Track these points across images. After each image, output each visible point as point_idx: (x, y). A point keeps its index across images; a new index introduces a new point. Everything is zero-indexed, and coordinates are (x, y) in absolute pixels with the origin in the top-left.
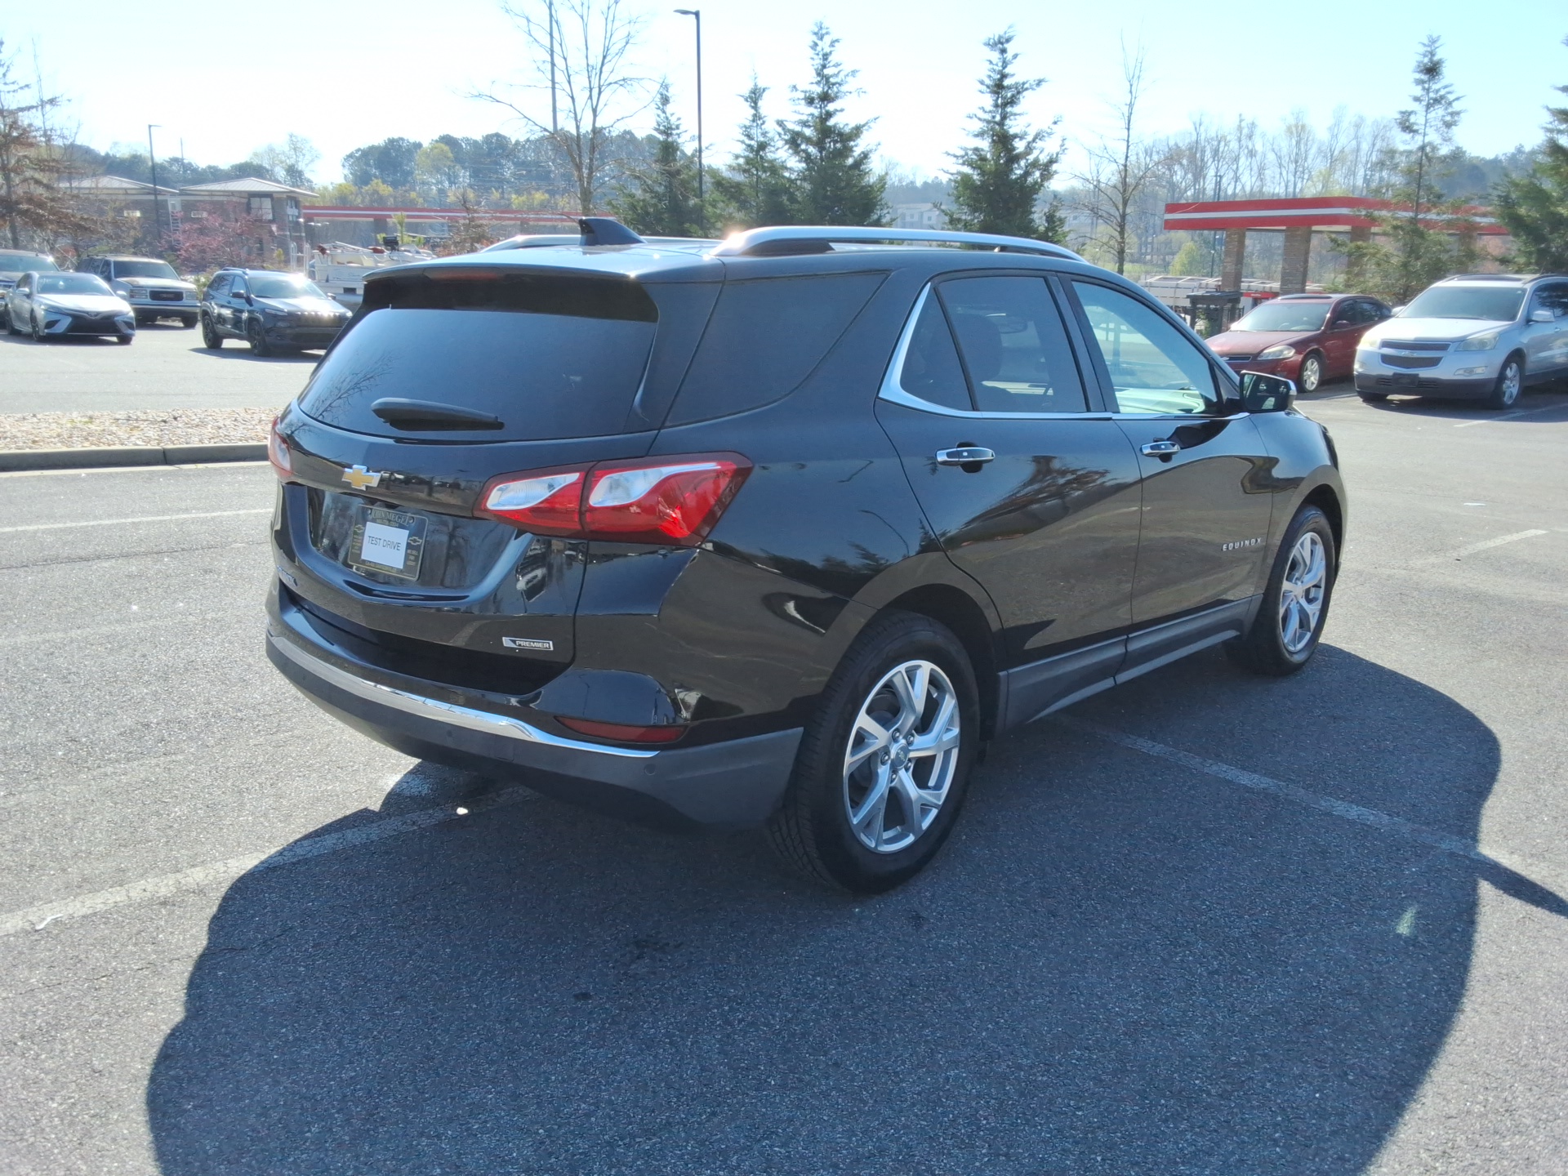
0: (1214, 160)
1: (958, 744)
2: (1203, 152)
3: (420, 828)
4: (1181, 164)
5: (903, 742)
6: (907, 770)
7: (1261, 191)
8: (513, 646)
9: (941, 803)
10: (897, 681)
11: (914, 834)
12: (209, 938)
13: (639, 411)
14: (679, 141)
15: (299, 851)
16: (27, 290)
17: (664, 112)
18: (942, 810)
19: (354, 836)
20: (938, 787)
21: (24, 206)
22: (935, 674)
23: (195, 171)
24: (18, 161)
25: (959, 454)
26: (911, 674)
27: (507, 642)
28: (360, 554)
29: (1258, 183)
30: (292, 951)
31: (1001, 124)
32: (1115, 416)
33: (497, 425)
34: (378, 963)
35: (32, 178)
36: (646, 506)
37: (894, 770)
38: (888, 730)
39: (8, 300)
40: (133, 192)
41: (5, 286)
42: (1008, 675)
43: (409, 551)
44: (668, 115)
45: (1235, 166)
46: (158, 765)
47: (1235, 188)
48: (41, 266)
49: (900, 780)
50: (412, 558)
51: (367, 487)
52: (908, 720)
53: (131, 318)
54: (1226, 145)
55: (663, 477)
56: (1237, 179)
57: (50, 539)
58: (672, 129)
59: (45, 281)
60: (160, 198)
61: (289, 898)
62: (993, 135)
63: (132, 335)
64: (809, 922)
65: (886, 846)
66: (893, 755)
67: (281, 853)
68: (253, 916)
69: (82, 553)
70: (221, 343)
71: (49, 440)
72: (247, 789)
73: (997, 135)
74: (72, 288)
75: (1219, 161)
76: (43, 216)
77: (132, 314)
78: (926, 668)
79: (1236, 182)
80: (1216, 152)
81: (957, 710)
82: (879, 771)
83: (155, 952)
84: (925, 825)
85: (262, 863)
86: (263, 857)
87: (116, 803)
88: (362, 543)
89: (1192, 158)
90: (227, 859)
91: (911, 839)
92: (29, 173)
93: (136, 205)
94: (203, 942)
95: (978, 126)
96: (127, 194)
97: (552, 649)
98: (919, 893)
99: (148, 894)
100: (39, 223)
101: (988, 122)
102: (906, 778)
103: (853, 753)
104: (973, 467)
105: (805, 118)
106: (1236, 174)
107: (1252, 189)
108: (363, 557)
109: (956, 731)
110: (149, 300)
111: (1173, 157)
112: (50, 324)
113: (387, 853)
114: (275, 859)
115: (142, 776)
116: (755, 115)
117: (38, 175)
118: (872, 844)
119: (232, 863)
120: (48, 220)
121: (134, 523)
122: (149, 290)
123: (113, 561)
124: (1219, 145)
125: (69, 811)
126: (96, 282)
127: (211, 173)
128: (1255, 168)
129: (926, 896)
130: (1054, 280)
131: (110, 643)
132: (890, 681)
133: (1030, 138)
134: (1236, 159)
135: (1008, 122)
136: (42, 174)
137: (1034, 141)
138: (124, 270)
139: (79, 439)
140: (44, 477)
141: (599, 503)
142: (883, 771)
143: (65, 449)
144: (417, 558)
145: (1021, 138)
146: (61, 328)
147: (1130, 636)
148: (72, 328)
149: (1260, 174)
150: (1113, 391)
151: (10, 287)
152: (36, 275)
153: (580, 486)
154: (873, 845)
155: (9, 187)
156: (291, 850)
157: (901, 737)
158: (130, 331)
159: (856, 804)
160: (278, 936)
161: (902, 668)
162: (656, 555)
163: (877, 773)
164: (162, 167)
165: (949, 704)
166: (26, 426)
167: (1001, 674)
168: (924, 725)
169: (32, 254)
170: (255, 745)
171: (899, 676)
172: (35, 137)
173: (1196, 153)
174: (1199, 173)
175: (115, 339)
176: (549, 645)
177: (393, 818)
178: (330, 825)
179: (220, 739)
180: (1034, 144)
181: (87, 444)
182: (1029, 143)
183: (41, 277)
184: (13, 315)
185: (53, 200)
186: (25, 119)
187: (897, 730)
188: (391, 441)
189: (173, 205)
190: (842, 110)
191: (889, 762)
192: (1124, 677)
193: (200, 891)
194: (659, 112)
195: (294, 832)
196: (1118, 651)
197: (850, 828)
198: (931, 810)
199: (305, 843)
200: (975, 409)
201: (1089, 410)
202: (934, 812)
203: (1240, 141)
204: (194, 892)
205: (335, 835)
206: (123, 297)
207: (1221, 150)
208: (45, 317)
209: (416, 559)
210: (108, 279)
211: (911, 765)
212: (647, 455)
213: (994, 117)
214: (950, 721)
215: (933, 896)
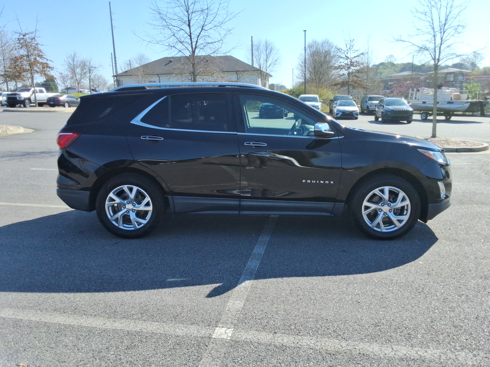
1: (152, 210)
5: (130, 204)
6: (133, 212)
9: (145, 223)
10: (124, 189)
32: (239, 134)
38: (124, 200)
42: (172, 197)
63: (357, 117)
65: (123, 227)
70: (378, 119)
81: (151, 202)
91: (133, 229)
102: (131, 214)
103: (109, 202)
109: (151, 207)
142: (124, 210)
146: (339, 115)
147: (241, 199)
148: (342, 115)
154: (117, 225)
155: (349, 78)
161: (125, 186)
165: (147, 200)
192: (244, 213)
197: (108, 219)
202: (143, 225)
208: (336, 112)
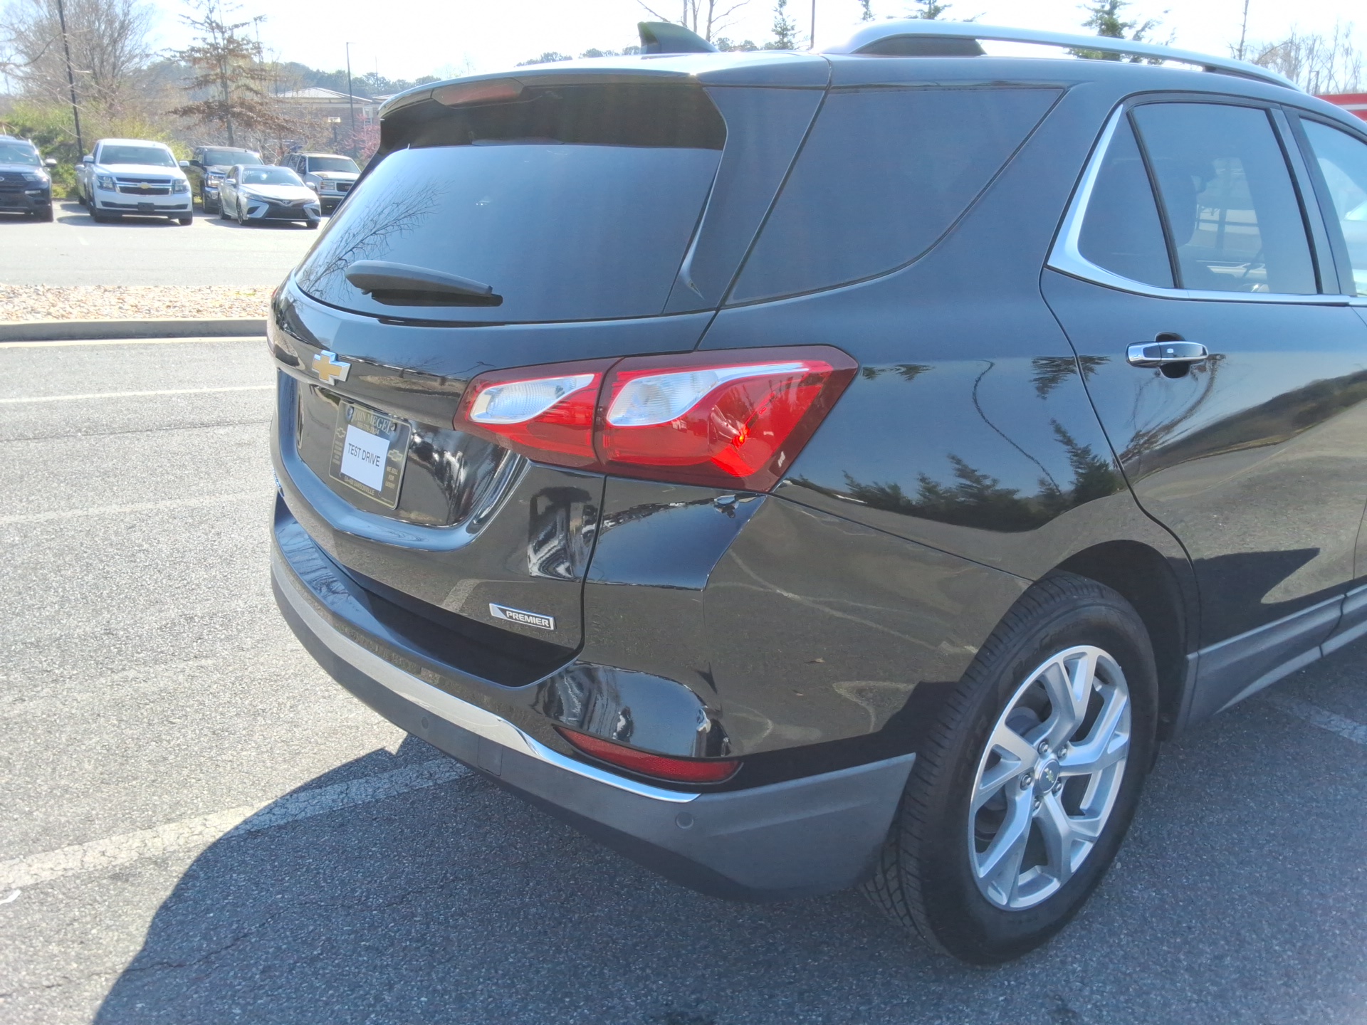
0: (1308, 58)
1: (1126, 755)
2: (1298, 49)
3: (435, 784)
4: (1275, 62)
5: (1052, 757)
6: (1054, 792)
7: (1355, 88)
8: (501, 616)
9: (1097, 835)
10: (1052, 679)
11: (1059, 879)
12: (146, 943)
13: (688, 281)
14: (793, 41)
15: (292, 808)
16: (234, 181)
17: (781, 14)
18: (1098, 843)
19: (360, 791)
20: (1093, 812)
21: (237, 110)
22: (1102, 662)
23: (387, 84)
24: (234, 70)
25: (1161, 352)
26: (1070, 667)
27: (495, 610)
28: (340, 466)
29: (1353, 81)
30: (235, 976)
31: (1110, 13)
32: (1352, 301)
33: (492, 300)
34: (333, 1012)
35: (245, 85)
36: (697, 423)
37: (1038, 795)
38: (1031, 742)
39: (220, 189)
40: (336, 101)
41: (220, 177)
42: (1200, 657)
43: (389, 469)
44: (785, 17)
45: (1329, 65)
46: (183, 671)
47: (1328, 87)
48: (250, 161)
49: (1046, 809)
50: (392, 478)
51: (336, 381)
52: (1060, 726)
53: (317, 206)
54: (1321, 43)
55: (719, 383)
56: (1331, 77)
57: (183, 403)
58: (788, 30)
59: (248, 172)
60: (354, 106)
61: (257, 884)
62: (1101, 24)
63: (319, 221)
64: (909, 1002)
65: (1021, 899)
66: (1037, 775)
67: (270, 810)
68: (208, 911)
69: (206, 419)
71: (212, 310)
72: (264, 711)
73: (1105, 24)
74: (274, 180)
75: (1313, 60)
76: (253, 118)
77: (318, 203)
78: (1090, 655)
79: (1329, 80)
80: (1311, 51)
81: (1129, 709)
82: (1018, 799)
83: (78, 958)
84: (1076, 863)
85: (245, 822)
86: (248, 812)
87: (121, 721)
88: (342, 452)
89: (1286, 57)
90: (208, 814)
91: (1054, 886)
92: (243, 81)
93: (335, 113)
94: (136, 947)
95: (1090, 15)
96: (330, 103)
97: (552, 628)
98: (1063, 962)
99: (104, 860)
100: (249, 124)
101: (1097, 11)
102: (1053, 803)
103: (985, 778)
104: (1177, 370)
105: (914, 14)
106: (1330, 72)
107: (1345, 88)
108: (343, 471)
109: (1124, 738)
110: (336, 191)
111: (1268, 55)
112: (251, 211)
113: (389, 821)
114: (262, 818)
115: (161, 685)
116: (866, 13)
117: (252, 84)
118: (1002, 900)
119: (213, 818)
120: (256, 121)
121: (263, 390)
122: (336, 182)
123: (231, 428)
124: (1314, 44)
125: (68, 729)
126: (290, 174)
127: (400, 85)
128: (1350, 67)
129: (1074, 972)
130: (1278, 114)
131: (192, 517)
132: (1042, 676)
133: (1139, 27)
134: (1331, 57)
135: (1117, 11)
136: (252, 81)
137: (1143, 29)
138: (316, 164)
139: (238, 310)
140: (201, 344)
141: (621, 420)
142: (1023, 799)
143: (223, 318)
144: (397, 477)
145: (1130, 27)
146: (259, 214)
147: (1349, 594)
148: (269, 214)
149: (1355, 72)
150: (1350, 269)
151: (222, 178)
152: (241, 167)
153: (596, 391)
154: (1004, 902)
155: (226, 93)
156: (283, 806)
157: (1050, 751)
158: (316, 218)
159: (984, 845)
160: (227, 948)
161: (1059, 658)
162: (709, 506)
163: (1014, 803)
164: (360, 81)
165: (1119, 702)
166: (198, 297)
167: (1191, 656)
168: (1081, 734)
169: (242, 150)
170: (292, 651)
171: (1055, 669)
172: (247, 50)
173: (1290, 51)
174: (1293, 70)
175: (304, 224)
176: (548, 622)
177: (409, 766)
178: (337, 771)
179: (258, 641)
180: (1143, 33)
181: (244, 314)
182: (1138, 32)
183: (246, 169)
184: (224, 203)
185: (261, 104)
186: (238, 34)
187: (1046, 741)
188: (375, 321)
189: (367, 113)
190: (950, 6)
191: (1032, 785)
192: (1332, 645)
193: (161, 863)
194: (777, 14)
195: (295, 778)
196: (1333, 614)
197: (974, 883)
198: (1082, 844)
199: (303, 795)
200: (1177, 285)
201: (1320, 291)
202: (1087, 848)
203: (1336, 39)
204: (155, 863)
205: (338, 788)
206: (311, 188)
207: (1316, 49)
208: (247, 204)
209: (396, 481)
210: (302, 172)
211: (1061, 786)
212: (695, 349)
213: (1103, 7)
214: (1119, 726)
215: (1084, 971)
